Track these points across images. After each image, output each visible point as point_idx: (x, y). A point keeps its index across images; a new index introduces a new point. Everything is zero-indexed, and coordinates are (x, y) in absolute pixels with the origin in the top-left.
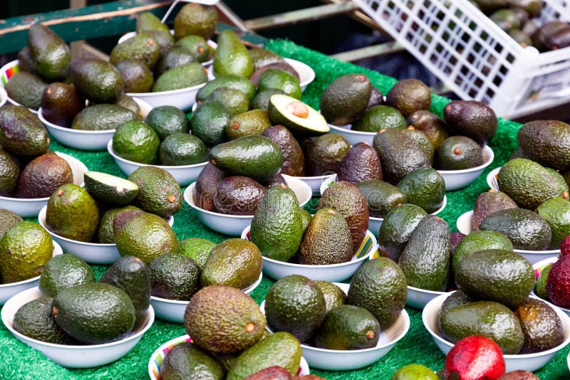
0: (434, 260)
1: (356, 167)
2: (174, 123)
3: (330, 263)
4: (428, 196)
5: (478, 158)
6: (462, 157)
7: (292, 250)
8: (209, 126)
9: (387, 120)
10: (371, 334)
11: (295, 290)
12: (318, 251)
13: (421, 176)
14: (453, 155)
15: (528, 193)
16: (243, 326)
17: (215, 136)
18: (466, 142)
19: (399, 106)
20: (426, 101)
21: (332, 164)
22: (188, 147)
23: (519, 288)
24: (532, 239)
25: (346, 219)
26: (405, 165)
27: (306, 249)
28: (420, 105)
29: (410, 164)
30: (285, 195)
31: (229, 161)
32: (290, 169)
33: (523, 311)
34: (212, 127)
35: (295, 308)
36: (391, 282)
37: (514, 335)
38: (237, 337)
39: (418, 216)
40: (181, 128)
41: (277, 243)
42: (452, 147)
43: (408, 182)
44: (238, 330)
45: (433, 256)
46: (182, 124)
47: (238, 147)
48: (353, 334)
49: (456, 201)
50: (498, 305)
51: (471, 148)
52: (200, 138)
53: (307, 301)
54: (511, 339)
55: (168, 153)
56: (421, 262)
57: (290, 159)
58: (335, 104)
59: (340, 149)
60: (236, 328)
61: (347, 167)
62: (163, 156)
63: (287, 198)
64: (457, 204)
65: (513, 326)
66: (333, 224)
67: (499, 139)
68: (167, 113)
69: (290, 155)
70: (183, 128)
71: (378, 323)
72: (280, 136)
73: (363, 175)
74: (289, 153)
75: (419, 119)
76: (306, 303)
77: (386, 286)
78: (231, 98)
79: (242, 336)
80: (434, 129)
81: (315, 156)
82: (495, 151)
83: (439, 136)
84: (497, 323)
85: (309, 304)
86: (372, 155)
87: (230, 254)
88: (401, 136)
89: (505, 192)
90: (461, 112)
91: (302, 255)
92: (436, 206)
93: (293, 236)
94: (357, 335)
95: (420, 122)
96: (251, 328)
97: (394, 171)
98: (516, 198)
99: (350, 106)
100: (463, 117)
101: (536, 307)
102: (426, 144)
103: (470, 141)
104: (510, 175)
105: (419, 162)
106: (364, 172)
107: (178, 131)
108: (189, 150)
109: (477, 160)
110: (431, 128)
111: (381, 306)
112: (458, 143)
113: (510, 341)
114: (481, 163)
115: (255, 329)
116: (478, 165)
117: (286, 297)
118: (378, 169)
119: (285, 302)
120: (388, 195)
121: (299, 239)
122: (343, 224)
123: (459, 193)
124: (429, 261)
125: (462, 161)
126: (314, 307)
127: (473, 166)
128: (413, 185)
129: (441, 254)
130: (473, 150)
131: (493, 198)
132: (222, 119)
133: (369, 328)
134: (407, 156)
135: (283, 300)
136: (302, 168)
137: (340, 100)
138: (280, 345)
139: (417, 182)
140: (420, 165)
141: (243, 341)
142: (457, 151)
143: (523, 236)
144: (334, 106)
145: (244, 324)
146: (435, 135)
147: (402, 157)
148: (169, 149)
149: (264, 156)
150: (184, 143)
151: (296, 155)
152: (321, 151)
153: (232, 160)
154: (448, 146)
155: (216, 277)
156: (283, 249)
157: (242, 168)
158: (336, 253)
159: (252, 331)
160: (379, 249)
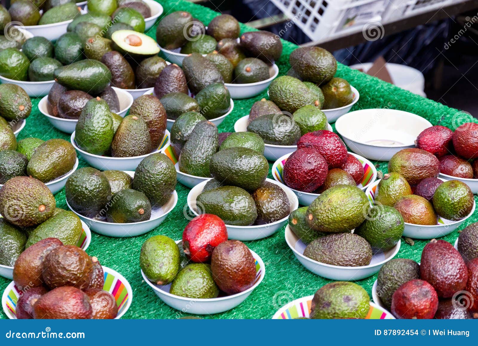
0: (203, 154)
1: (167, 83)
2: (42, 50)
3: (132, 156)
4: (216, 104)
5: (264, 74)
6: (252, 73)
7: (105, 146)
8: (65, 52)
9: (204, 46)
10: (142, 211)
11: (85, 179)
12: (123, 147)
13: (211, 89)
14: (245, 72)
15: (288, 102)
16: (36, 207)
17: (70, 59)
18: (255, 63)
19: (215, 35)
20: (235, 30)
21: (153, 79)
22: (49, 68)
23: (254, 176)
24: (284, 137)
25: (146, 122)
26: (203, 81)
27: (115, 145)
28: (230, 34)
29: (207, 80)
30: (98, 105)
31: (68, 79)
32: (122, 84)
33: (259, 192)
34: (68, 52)
35: (84, 193)
36: (161, 172)
37: (248, 211)
38: (32, 215)
39: (197, 121)
40: (46, 53)
41: (92, 142)
42: (244, 67)
43: (203, 94)
44: (33, 210)
45: (203, 151)
46: (47, 50)
47: (75, 69)
48: (128, 211)
49: (247, 106)
50: (238, 189)
51: (258, 67)
52: (60, 61)
53: (93, 187)
54: (244, 214)
55: (34, 72)
56: (194, 156)
57: (122, 76)
58: (165, 34)
59: (159, 69)
60: (32, 209)
61: (160, 82)
62: (30, 74)
63: (100, 107)
64: (247, 108)
65: (247, 204)
66: (135, 127)
67: (286, 59)
68: (36, 42)
69: (122, 73)
70: (48, 53)
71: (148, 203)
72: (114, 59)
73: (171, 89)
74: (121, 72)
75: (223, 45)
76: (92, 188)
77: (158, 175)
78: (89, 30)
79: (36, 214)
80: (234, 53)
81: (141, 73)
82: (280, 69)
83: (239, 58)
84: (235, 202)
85: (94, 189)
86: (179, 73)
87: (48, 151)
88: (202, 59)
89: (273, 101)
90: (252, 40)
91: (112, 150)
92: (223, 112)
93: (105, 136)
94: (131, 212)
95: (224, 47)
96: (42, 208)
97: (195, 85)
98: (281, 106)
99: (176, 35)
100: (254, 44)
101: (269, 190)
102: (226, 64)
103: (259, 61)
104: (276, 89)
105: (214, 78)
106: (172, 86)
107: (44, 55)
108: (49, 70)
109: (263, 76)
110: (232, 52)
111: (155, 189)
112: (249, 63)
113: (245, 216)
114: (268, 78)
115: (46, 209)
116: (264, 79)
117: (78, 184)
118: (183, 84)
119: (77, 188)
120: (185, 103)
121: (110, 138)
122: (144, 126)
123: (250, 100)
124: (200, 155)
125: (251, 77)
126: (99, 191)
127: (261, 81)
128: (206, 96)
129: (210, 149)
130: (260, 69)
131: (262, 106)
132: (75, 46)
133: (140, 207)
134: (205, 74)
135: (76, 186)
136: (132, 83)
137: (169, 31)
138: (64, 221)
139: (208, 94)
140: (215, 81)
141: (37, 218)
142: (248, 69)
143: (277, 135)
144: (165, 36)
145: (37, 205)
146: (235, 57)
147: (201, 75)
148: (34, 69)
149: (94, 75)
150: (45, 64)
151: (127, 73)
152: (146, 70)
153: (70, 79)
154: (241, 66)
155: (36, 168)
156: (97, 146)
157: (78, 84)
158: (136, 148)
159: (44, 211)
160: (170, 145)
